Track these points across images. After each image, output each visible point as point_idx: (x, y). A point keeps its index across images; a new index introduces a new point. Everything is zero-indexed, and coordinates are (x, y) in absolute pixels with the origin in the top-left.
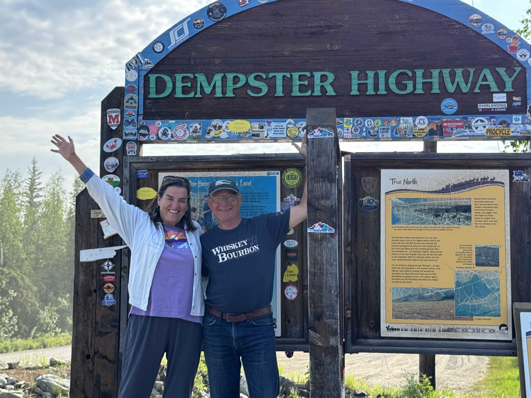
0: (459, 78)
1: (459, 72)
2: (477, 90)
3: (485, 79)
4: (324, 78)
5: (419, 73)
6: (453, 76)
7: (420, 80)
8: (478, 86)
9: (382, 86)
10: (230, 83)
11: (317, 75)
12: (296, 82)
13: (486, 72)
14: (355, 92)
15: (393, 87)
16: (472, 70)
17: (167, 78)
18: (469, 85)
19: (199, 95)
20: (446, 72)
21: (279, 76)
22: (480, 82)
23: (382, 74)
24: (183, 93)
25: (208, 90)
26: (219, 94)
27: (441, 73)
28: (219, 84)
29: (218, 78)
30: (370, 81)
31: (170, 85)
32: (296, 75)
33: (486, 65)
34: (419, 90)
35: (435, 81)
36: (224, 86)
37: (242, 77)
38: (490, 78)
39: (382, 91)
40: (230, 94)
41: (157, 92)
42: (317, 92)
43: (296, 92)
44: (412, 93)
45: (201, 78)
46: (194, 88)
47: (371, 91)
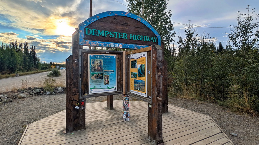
0: (148, 38)
1: (148, 37)
4: (125, 35)
6: (147, 37)
10: (106, 33)
11: (124, 34)
12: (120, 35)
13: (152, 38)
14: (131, 39)
15: (138, 39)
16: (150, 37)
17: (90, 30)
19: (98, 35)
20: (146, 37)
21: (116, 33)
22: (151, 40)
23: (136, 35)
24: (95, 34)
25: (101, 34)
26: (103, 36)
28: (103, 33)
29: (103, 31)
30: (134, 37)
31: (91, 32)
32: (120, 33)
33: (152, 37)
35: (144, 38)
36: (104, 34)
37: (108, 32)
39: (136, 39)
40: (106, 36)
41: (88, 33)
42: (124, 38)
43: (120, 37)
44: (141, 40)
45: (99, 31)
46: (97, 33)
47: (134, 39)
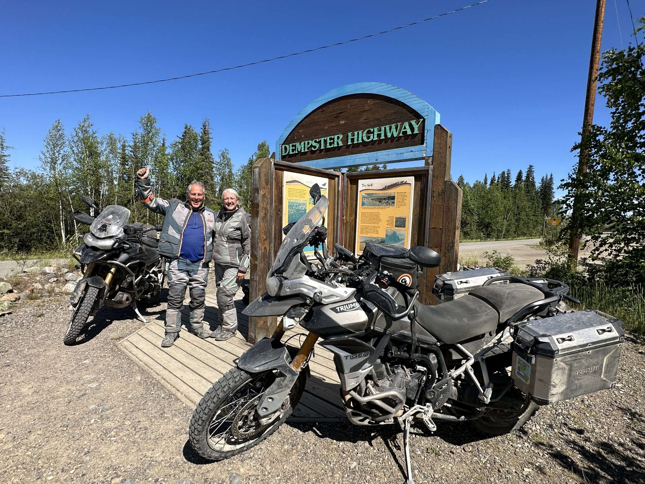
0: (393, 129)
2: (401, 135)
3: (405, 128)
4: (338, 138)
5: (376, 129)
6: (390, 128)
7: (376, 133)
8: (401, 132)
9: (360, 139)
10: (306, 145)
11: (336, 137)
12: (328, 141)
13: (406, 124)
14: (350, 143)
15: (365, 138)
16: (399, 124)
17: (287, 146)
18: (397, 132)
19: (297, 152)
20: (387, 127)
21: (322, 140)
22: (403, 130)
23: (360, 132)
25: (300, 149)
26: (303, 151)
27: (385, 128)
29: (302, 144)
30: (356, 137)
31: (288, 149)
32: (328, 138)
33: (406, 120)
34: (376, 139)
35: (383, 132)
36: (304, 147)
37: (310, 142)
38: (407, 127)
39: (360, 141)
40: (307, 150)
42: (336, 145)
43: (328, 146)
44: (373, 140)
45: (297, 145)
46: (295, 149)
47: (356, 142)
